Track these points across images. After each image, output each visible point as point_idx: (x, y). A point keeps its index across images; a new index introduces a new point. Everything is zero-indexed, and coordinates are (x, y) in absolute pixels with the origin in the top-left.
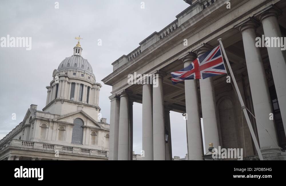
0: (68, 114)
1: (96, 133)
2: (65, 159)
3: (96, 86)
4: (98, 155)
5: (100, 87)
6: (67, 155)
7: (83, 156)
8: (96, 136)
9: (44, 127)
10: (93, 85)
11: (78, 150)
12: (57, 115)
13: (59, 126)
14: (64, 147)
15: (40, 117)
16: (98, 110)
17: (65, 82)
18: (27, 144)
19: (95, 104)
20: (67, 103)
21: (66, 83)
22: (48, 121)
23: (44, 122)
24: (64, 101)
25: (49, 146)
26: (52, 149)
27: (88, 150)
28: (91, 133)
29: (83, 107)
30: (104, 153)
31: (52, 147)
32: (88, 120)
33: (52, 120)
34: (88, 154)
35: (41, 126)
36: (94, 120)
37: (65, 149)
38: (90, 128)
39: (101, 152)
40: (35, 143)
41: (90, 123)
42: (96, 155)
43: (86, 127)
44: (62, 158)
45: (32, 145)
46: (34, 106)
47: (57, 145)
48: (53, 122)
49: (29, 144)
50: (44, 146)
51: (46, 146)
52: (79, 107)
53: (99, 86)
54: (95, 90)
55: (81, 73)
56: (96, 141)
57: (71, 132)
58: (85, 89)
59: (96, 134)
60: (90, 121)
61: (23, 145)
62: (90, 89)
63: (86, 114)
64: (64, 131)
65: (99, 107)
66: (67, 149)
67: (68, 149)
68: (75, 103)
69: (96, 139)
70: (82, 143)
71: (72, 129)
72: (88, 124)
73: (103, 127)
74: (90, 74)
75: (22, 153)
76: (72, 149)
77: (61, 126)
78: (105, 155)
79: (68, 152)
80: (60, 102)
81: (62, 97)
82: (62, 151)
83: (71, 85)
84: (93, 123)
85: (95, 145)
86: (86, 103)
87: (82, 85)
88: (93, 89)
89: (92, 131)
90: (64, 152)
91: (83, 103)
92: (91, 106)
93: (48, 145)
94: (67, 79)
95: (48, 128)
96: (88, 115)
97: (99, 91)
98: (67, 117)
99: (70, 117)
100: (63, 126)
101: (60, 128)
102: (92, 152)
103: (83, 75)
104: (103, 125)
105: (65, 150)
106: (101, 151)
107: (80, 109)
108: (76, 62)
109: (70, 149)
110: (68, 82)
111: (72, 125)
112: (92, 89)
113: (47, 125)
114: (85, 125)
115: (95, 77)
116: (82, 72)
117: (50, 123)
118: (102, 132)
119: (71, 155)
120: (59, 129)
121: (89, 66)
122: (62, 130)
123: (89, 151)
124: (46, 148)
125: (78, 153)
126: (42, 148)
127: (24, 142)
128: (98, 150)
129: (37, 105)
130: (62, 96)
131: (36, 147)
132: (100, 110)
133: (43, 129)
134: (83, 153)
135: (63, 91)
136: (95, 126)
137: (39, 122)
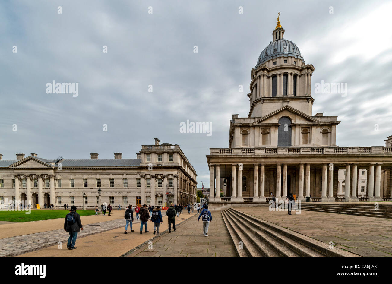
0: (271, 114)
1: (308, 130)
2: (269, 162)
3: (306, 70)
4: (311, 154)
5: (312, 71)
6: (270, 158)
7: (290, 157)
8: (309, 134)
9: (245, 134)
10: (301, 71)
11: (284, 150)
12: (258, 118)
13: (261, 131)
14: (266, 149)
15: (238, 123)
16: (310, 102)
17: (263, 77)
18: (225, 152)
19: (305, 95)
20: (268, 101)
21: (265, 78)
22: (248, 126)
23: (244, 129)
24: (264, 100)
25: (248, 151)
26: (253, 153)
27: (297, 149)
28: (301, 131)
29: (289, 102)
30: (320, 151)
31: (253, 151)
32: (296, 116)
33: (253, 124)
34: (297, 153)
35: (241, 133)
36: (305, 114)
37: (268, 151)
38: (299, 125)
39: (315, 150)
40: (233, 149)
41: (300, 119)
42: (309, 154)
43: (295, 125)
44: (265, 162)
45: (231, 152)
46: (234, 116)
47: (258, 148)
48: (254, 126)
49: (227, 152)
50: (244, 151)
51: (246, 151)
52: (283, 103)
53: (310, 70)
54: (304, 77)
55: (282, 59)
56: (309, 139)
57: (277, 134)
58: (291, 79)
59: (309, 132)
60: (300, 117)
61: (222, 153)
62: (298, 78)
63: (294, 109)
64: (268, 134)
65: (311, 97)
66: (270, 151)
67: (272, 151)
68: (279, 99)
69: (309, 137)
70: (291, 145)
71: (277, 131)
72: (298, 120)
73: (318, 121)
74: (296, 57)
75: (221, 161)
76: (277, 150)
77: (264, 129)
78: (322, 152)
79: (272, 154)
80: (260, 103)
81: (261, 96)
82: (264, 154)
83: (271, 78)
84: (303, 119)
85: (308, 144)
86: (293, 96)
87: (286, 75)
88: (303, 76)
89: (303, 129)
90: (267, 155)
91: (289, 96)
92: (300, 98)
93: (248, 149)
94: (266, 72)
95: (250, 134)
96: (296, 110)
97: (310, 77)
98: (269, 117)
99: (274, 117)
100: (266, 129)
101: (263, 131)
102: (303, 150)
103: (286, 61)
104: (319, 119)
105: (268, 153)
106: (315, 148)
107: (285, 104)
108: (276, 48)
109: (274, 151)
110: (267, 76)
111: (276, 126)
112: (300, 77)
113: (248, 131)
114: (293, 122)
115: (303, 60)
116: (284, 57)
117: (251, 128)
118: (317, 128)
119: (276, 157)
120: (261, 133)
121: (294, 47)
122: (265, 133)
123: (299, 150)
124: (246, 153)
125: (284, 154)
126: (241, 154)
127: (222, 150)
128: (311, 148)
129: (238, 115)
130: (262, 94)
131: (235, 153)
132: (313, 101)
133: (245, 136)
134: (291, 154)
135: (262, 88)
136: (306, 122)
137: (239, 129)
